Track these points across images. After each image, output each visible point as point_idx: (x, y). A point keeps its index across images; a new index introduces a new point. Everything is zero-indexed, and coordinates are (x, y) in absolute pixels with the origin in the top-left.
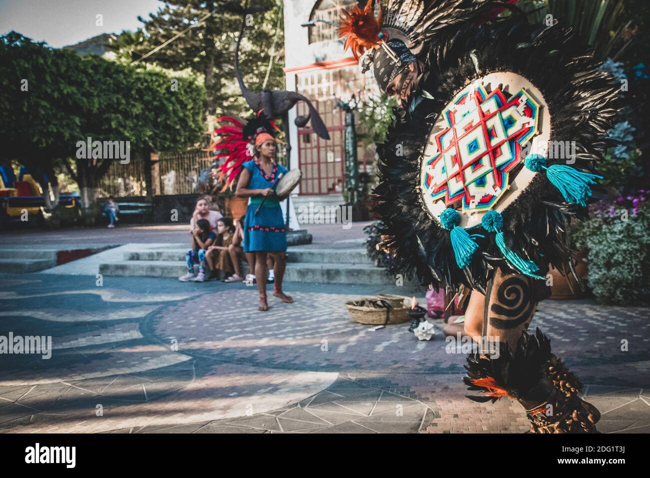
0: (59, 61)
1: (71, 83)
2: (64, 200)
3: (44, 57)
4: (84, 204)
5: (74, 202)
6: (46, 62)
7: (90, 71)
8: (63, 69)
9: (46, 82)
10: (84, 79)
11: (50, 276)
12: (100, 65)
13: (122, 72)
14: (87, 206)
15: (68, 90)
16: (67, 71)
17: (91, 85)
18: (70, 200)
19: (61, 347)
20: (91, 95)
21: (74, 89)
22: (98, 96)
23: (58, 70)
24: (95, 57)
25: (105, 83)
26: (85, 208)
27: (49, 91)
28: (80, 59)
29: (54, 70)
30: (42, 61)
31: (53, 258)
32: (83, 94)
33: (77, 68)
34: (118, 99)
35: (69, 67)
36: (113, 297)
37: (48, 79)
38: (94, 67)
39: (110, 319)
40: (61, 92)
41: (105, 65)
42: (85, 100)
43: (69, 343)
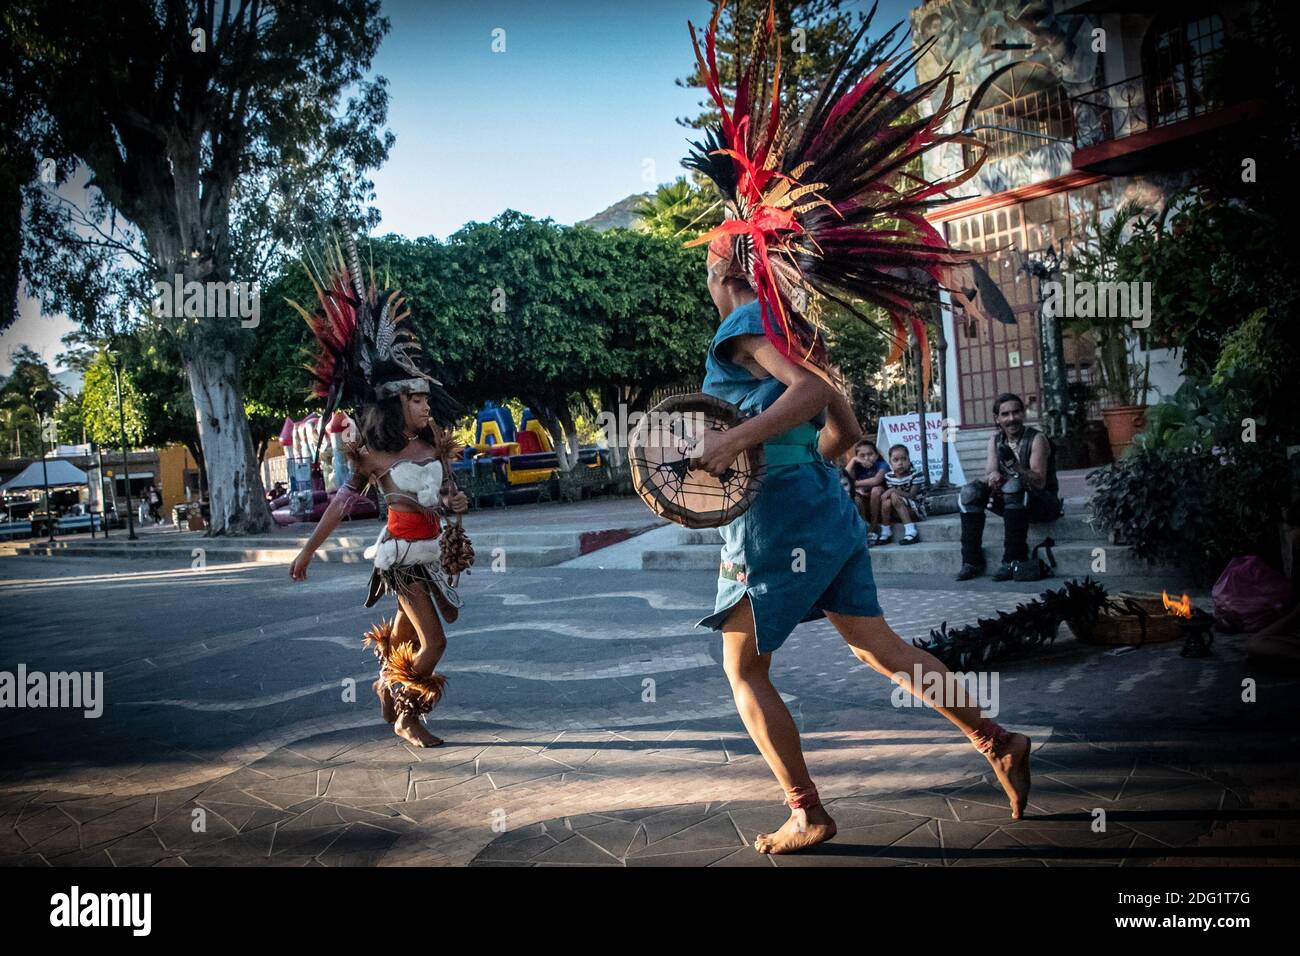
0: (571, 244)
1: (588, 275)
2: (586, 456)
3: (550, 241)
4: (615, 462)
5: (598, 458)
6: (552, 248)
7: (616, 253)
8: (576, 256)
9: (552, 278)
10: (607, 268)
11: (571, 571)
12: (628, 243)
13: (663, 249)
14: (618, 464)
15: (583, 285)
16: (581, 258)
17: (616, 273)
18: (593, 455)
19: (594, 677)
20: (618, 290)
21: (592, 283)
22: (628, 290)
23: (570, 257)
24: (620, 231)
25: (637, 269)
26: (616, 467)
27: (558, 290)
28: (600, 237)
29: (564, 258)
30: (546, 247)
31: (575, 544)
32: (607, 290)
33: (596, 251)
34: (657, 291)
35: (584, 250)
36: (666, 603)
37: (556, 272)
38: (621, 247)
39: (663, 635)
40: (574, 289)
41: (636, 241)
42: (608, 297)
43: (605, 671)
